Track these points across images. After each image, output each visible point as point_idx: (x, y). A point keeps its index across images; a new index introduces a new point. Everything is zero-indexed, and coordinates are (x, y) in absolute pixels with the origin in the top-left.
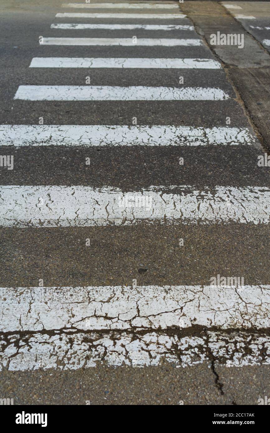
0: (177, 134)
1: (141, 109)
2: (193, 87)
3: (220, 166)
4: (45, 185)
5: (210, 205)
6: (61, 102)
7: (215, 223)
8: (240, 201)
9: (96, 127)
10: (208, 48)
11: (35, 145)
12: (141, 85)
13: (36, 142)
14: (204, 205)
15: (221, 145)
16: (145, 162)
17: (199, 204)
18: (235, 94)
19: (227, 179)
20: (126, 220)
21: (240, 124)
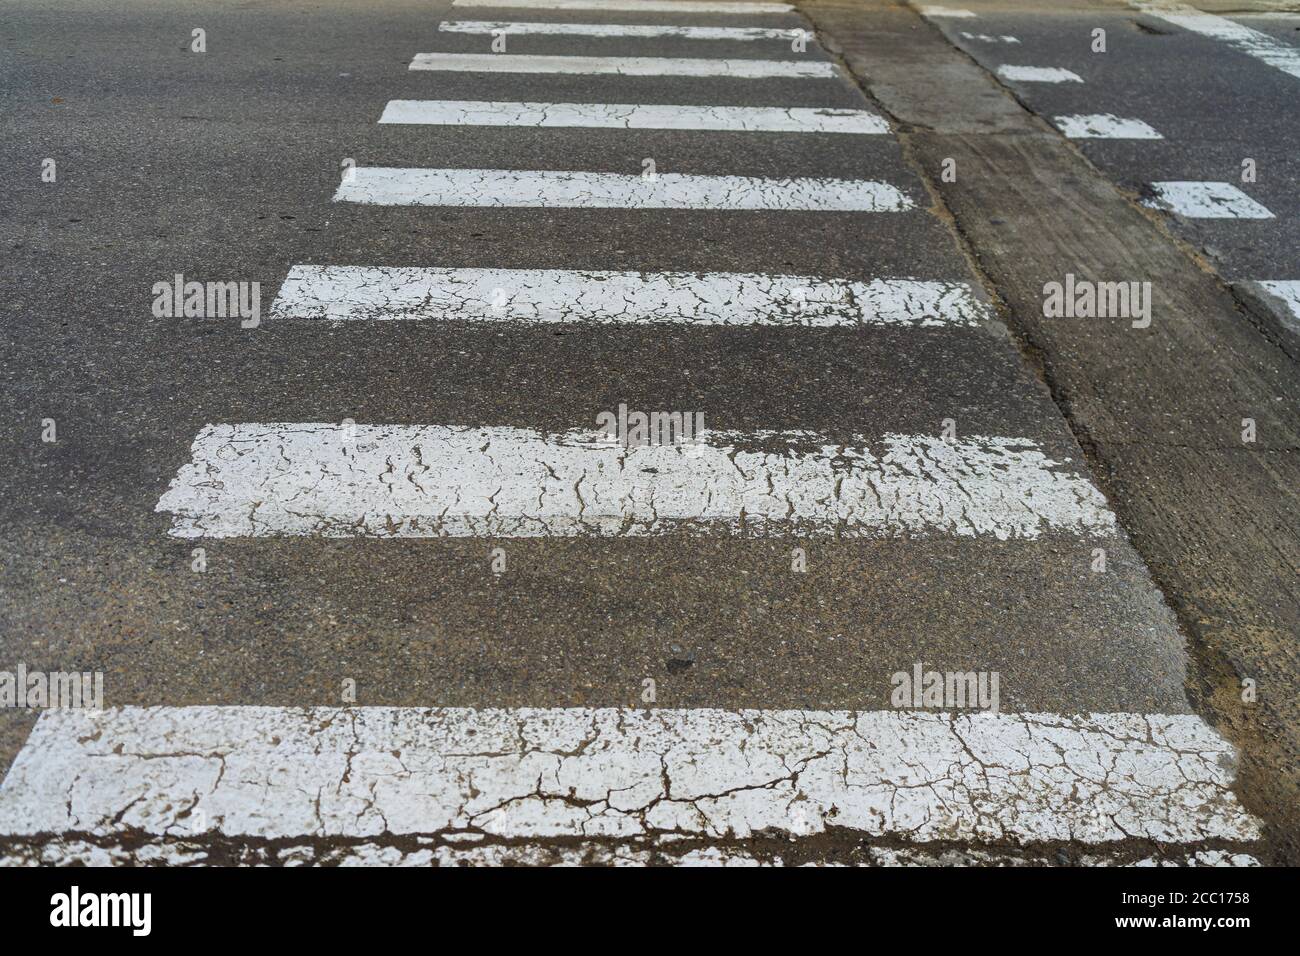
0: (774, 294)
1: (675, 231)
2: (815, 178)
3: (894, 381)
4: (407, 423)
5: (870, 483)
6: (459, 209)
7: (885, 533)
8: (955, 475)
9: (550, 275)
10: (853, 85)
11: (385, 317)
12: (675, 171)
13: (389, 311)
14: (852, 485)
15: (896, 326)
16: (686, 366)
17: (840, 482)
18: (928, 196)
19: (917, 415)
20: (632, 520)
21: (946, 273)
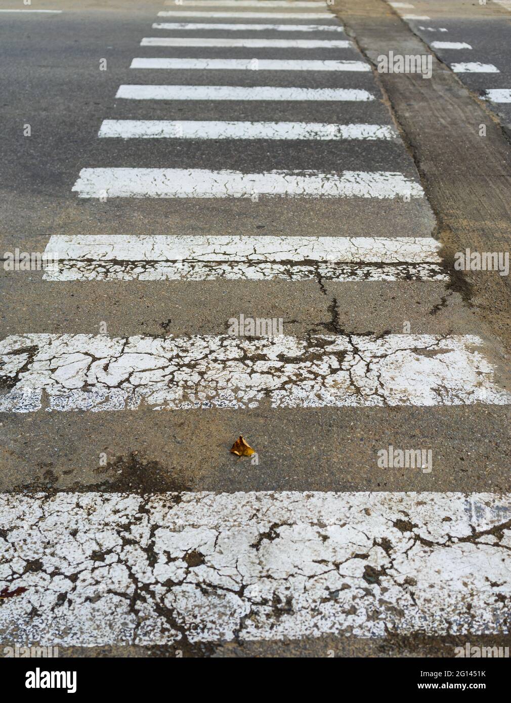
0: (306, 130)
1: (267, 108)
2: (331, 88)
3: (351, 156)
4: (160, 168)
5: (335, 184)
6: (172, 101)
7: (338, 197)
8: (368, 182)
9: (213, 123)
10: (358, 51)
11: (145, 137)
12: (267, 86)
13: (147, 135)
14: (328, 185)
15: (356, 140)
16: (268, 152)
17: (323, 184)
18: (382, 95)
19: (358, 166)
20: (245, 193)
21: (381, 122)
